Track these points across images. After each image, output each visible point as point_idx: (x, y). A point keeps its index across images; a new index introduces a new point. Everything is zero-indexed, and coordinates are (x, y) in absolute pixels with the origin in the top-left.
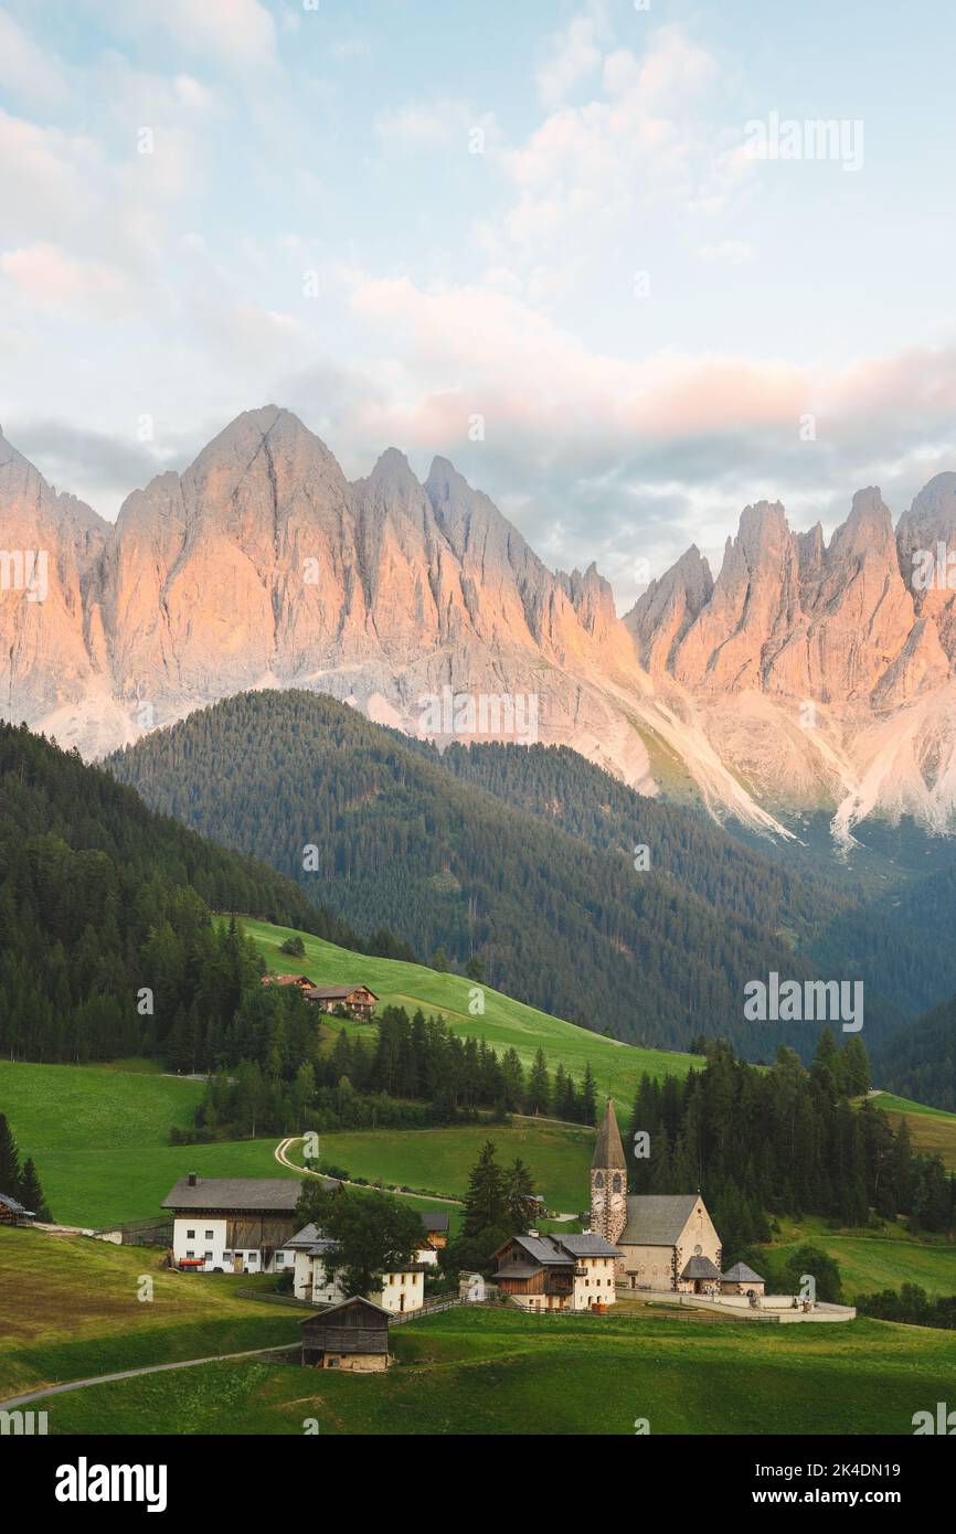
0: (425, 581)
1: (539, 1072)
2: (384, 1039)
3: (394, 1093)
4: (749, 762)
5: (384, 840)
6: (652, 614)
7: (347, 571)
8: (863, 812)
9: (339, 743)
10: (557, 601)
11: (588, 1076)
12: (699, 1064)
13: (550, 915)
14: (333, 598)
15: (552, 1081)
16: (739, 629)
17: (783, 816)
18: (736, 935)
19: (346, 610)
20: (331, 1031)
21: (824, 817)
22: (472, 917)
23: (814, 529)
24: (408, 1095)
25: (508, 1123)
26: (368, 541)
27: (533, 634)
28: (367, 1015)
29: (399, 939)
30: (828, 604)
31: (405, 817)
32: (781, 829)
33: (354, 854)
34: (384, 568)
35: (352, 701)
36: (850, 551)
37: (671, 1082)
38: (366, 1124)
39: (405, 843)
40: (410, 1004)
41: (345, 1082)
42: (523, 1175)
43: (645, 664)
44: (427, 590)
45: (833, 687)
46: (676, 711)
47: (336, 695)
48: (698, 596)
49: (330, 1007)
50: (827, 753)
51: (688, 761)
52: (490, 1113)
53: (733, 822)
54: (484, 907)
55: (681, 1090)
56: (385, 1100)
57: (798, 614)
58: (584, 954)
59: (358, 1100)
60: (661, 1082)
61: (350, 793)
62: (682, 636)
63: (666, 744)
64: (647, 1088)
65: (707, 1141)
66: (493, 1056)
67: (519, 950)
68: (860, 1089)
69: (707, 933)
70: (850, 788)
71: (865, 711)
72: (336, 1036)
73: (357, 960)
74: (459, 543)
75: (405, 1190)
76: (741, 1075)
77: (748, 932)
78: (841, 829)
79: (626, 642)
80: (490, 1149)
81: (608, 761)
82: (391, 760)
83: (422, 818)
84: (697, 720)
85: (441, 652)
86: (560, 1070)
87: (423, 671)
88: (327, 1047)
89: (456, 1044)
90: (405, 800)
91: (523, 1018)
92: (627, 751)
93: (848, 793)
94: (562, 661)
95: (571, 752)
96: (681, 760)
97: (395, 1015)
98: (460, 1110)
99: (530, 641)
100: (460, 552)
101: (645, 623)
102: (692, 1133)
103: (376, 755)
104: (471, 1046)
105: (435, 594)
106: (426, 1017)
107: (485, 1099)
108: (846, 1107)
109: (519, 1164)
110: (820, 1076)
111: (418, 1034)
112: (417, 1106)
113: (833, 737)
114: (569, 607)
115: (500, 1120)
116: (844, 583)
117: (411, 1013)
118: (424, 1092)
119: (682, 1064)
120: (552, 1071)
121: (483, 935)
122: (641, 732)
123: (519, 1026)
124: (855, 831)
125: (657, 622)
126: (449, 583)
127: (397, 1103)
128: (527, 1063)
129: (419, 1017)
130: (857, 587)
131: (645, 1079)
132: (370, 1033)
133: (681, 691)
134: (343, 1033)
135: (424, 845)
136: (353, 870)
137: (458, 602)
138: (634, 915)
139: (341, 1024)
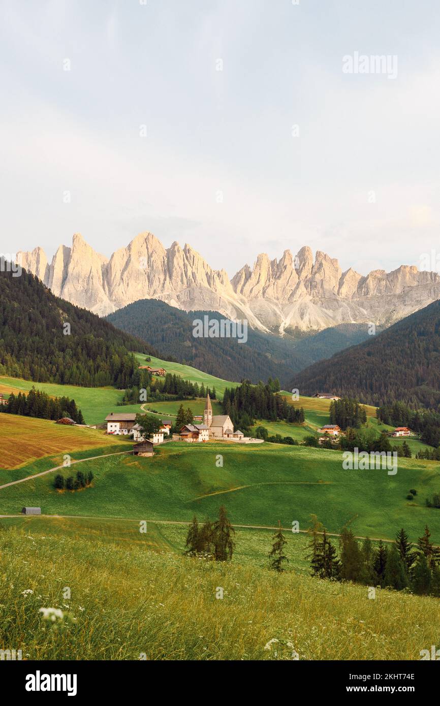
0: (184, 273)
1: (202, 388)
2: (166, 381)
3: (169, 393)
4: (260, 314)
5: (173, 334)
6: (237, 280)
7: (165, 270)
8: (286, 326)
9: (163, 311)
10: (215, 277)
11: (214, 388)
12: (239, 385)
13: (212, 351)
14: (162, 277)
15: (205, 389)
16: (257, 284)
17: (268, 327)
18: (256, 355)
19: (165, 279)
20: (155, 378)
21: (277, 327)
22: (194, 351)
23: (275, 260)
24: (172, 393)
25: (195, 399)
26: (170, 263)
27: (209, 285)
28: (163, 375)
29: (174, 357)
30: (278, 277)
31: (178, 328)
32: (267, 330)
33: (166, 337)
34: (174, 269)
35: (166, 301)
36: (283, 264)
37: (233, 390)
38: (163, 400)
39: (178, 334)
40: (173, 373)
41: (157, 391)
42: (190, 412)
43: (236, 292)
44: (184, 275)
45: (279, 296)
46: (243, 302)
47: (163, 300)
48: (248, 275)
49: (155, 373)
50: (278, 312)
51: (246, 314)
52: (191, 397)
53: (256, 328)
54: (197, 349)
55: (235, 391)
56: (167, 395)
57: (271, 280)
58: (220, 360)
59: (161, 395)
60: (230, 390)
61: (165, 323)
62: (244, 285)
63: (241, 310)
64: (227, 391)
65: (240, 403)
66: (192, 384)
67: (205, 360)
68: (278, 390)
69: (249, 355)
70: (283, 320)
71: (287, 302)
72: (155, 380)
73: (164, 362)
74: (192, 264)
75: (171, 415)
76: (248, 388)
77: (259, 354)
78: (281, 330)
79: (231, 287)
80: (182, 406)
81: (227, 314)
82: (175, 315)
83: (182, 328)
84: (248, 305)
85: (188, 289)
86: (207, 387)
87: (183, 294)
88: (153, 383)
89: (183, 381)
90: (178, 324)
91: (202, 375)
92: (232, 312)
93: (283, 321)
94: (216, 291)
95: (218, 313)
96: (244, 314)
97: (169, 375)
98: (184, 397)
99: (208, 287)
100: (192, 266)
101: (235, 282)
102: (236, 401)
103: (171, 314)
104: (187, 382)
105: (186, 276)
106: (176, 375)
107: (190, 394)
108: (272, 395)
109: (189, 409)
110: (267, 388)
111: (174, 379)
112: (174, 396)
113: (279, 308)
114: (218, 278)
115: (193, 399)
116: (282, 272)
117: (173, 375)
118: (176, 393)
119: (236, 385)
120: (205, 387)
121: (196, 355)
122: (235, 308)
123: (201, 377)
124: (285, 330)
125: (238, 282)
126: (189, 273)
127: (169, 395)
128: (200, 385)
129: (174, 375)
130: (285, 273)
131: (226, 389)
132: (163, 379)
133: (244, 298)
134: (157, 379)
135: (182, 335)
136: (166, 341)
137: (191, 277)
138: (232, 351)
139: (158, 377)
